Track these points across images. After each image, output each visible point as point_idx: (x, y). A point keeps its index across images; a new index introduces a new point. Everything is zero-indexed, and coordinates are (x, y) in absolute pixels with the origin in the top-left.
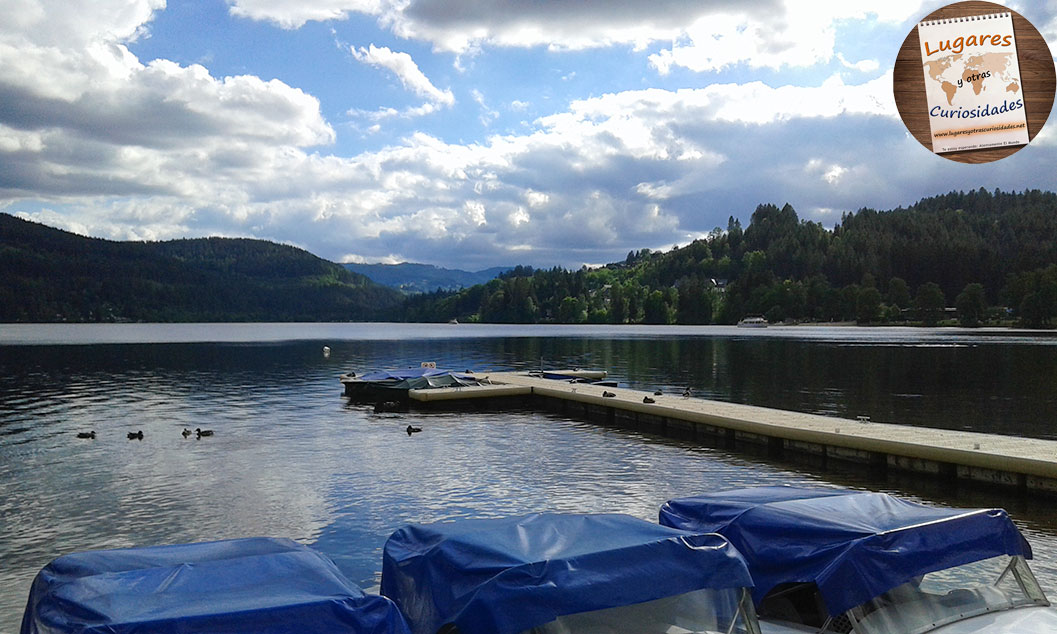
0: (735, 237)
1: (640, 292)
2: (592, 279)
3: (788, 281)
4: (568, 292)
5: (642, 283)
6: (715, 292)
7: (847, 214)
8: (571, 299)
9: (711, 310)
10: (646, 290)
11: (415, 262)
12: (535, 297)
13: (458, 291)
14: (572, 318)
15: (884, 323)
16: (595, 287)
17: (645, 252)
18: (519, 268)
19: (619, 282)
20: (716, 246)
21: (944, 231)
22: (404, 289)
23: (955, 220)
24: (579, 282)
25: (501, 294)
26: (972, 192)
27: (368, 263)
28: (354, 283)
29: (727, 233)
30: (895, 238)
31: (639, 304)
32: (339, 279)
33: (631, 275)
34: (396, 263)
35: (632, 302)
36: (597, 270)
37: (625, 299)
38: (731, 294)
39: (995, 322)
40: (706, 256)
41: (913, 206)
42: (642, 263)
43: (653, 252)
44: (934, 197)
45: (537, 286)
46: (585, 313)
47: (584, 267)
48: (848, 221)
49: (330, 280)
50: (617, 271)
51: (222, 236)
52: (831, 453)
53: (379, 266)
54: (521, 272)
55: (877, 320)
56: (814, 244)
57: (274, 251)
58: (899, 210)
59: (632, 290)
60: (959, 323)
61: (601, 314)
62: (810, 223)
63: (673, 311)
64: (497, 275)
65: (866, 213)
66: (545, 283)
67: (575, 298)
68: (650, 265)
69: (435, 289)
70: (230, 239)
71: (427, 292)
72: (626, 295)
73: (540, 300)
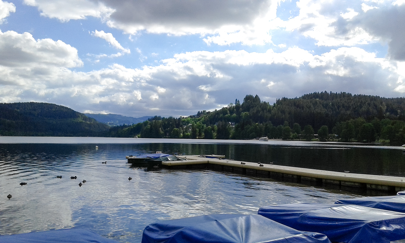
0: (238, 107)
1: (203, 127)
2: (184, 121)
3: (257, 123)
4: (175, 126)
5: (203, 123)
6: (231, 128)
7: (278, 99)
8: (176, 129)
9: (229, 134)
10: (205, 126)
11: (114, 114)
12: (163, 128)
13: (132, 125)
14: (176, 136)
15: (292, 139)
16: (185, 125)
17: (204, 111)
18: (156, 117)
19: (195, 123)
20: (231, 110)
21: (312, 106)
22: (110, 124)
23: (316, 102)
24: (179, 123)
25: (149, 126)
26: (322, 93)
27: (94, 113)
28: (89, 121)
29: (235, 105)
30: (295, 109)
31: (202, 131)
32: (83, 120)
33: (199, 120)
34: (106, 114)
35: (200, 131)
36: (185, 118)
37: (197, 129)
38: (237, 128)
39: (332, 140)
40: (227, 114)
41: (301, 97)
42: (203, 115)
43: (207, 112)
44: (309, 94)
45: (163, 124)
46: (182, 134)
47: (181, 117)
48: (278, 102)
49: (80, 120)
50: (193, 119)
51: (35, 102)
52: (343, 184)
53: (99, 115)
54: (156, 118)
55: (290, 138)
56: (266, 110)
57: (57, 108)
58: (296, 98)
59: (200, 126)
60: (319, 140)
61: (188, 135)
62: (265, 102)
63: (215, 134)
64: (147, 119)
65: (284, 99)
66: (166, 122)
67: (178, 129)
68: (206, 117)
69: (122, 124)
70: (38, 103)
71: (119, 125)
72: (198, 128)
73: (164, 129)
